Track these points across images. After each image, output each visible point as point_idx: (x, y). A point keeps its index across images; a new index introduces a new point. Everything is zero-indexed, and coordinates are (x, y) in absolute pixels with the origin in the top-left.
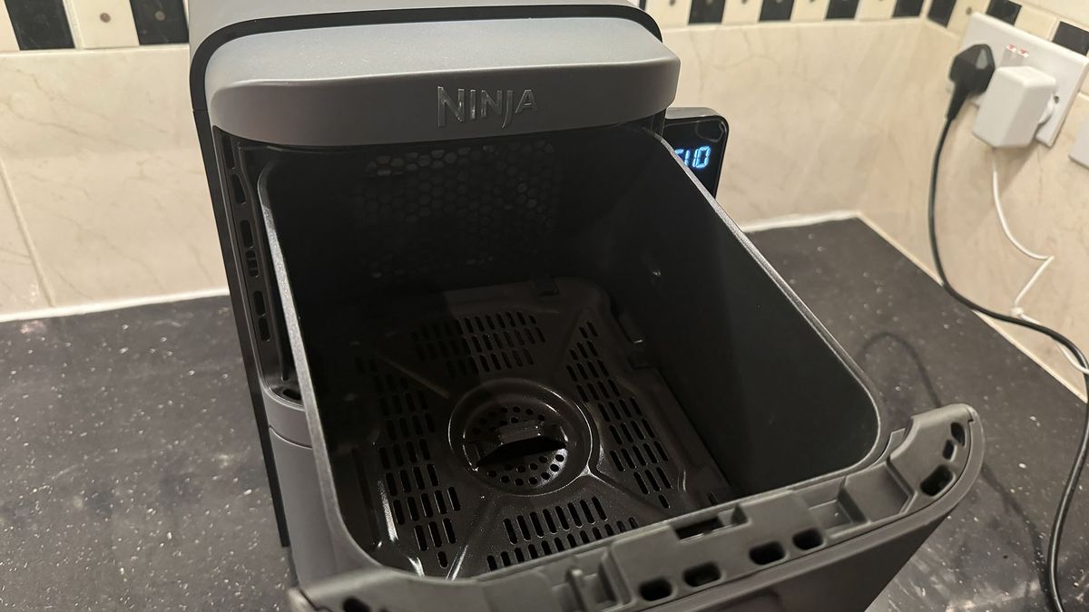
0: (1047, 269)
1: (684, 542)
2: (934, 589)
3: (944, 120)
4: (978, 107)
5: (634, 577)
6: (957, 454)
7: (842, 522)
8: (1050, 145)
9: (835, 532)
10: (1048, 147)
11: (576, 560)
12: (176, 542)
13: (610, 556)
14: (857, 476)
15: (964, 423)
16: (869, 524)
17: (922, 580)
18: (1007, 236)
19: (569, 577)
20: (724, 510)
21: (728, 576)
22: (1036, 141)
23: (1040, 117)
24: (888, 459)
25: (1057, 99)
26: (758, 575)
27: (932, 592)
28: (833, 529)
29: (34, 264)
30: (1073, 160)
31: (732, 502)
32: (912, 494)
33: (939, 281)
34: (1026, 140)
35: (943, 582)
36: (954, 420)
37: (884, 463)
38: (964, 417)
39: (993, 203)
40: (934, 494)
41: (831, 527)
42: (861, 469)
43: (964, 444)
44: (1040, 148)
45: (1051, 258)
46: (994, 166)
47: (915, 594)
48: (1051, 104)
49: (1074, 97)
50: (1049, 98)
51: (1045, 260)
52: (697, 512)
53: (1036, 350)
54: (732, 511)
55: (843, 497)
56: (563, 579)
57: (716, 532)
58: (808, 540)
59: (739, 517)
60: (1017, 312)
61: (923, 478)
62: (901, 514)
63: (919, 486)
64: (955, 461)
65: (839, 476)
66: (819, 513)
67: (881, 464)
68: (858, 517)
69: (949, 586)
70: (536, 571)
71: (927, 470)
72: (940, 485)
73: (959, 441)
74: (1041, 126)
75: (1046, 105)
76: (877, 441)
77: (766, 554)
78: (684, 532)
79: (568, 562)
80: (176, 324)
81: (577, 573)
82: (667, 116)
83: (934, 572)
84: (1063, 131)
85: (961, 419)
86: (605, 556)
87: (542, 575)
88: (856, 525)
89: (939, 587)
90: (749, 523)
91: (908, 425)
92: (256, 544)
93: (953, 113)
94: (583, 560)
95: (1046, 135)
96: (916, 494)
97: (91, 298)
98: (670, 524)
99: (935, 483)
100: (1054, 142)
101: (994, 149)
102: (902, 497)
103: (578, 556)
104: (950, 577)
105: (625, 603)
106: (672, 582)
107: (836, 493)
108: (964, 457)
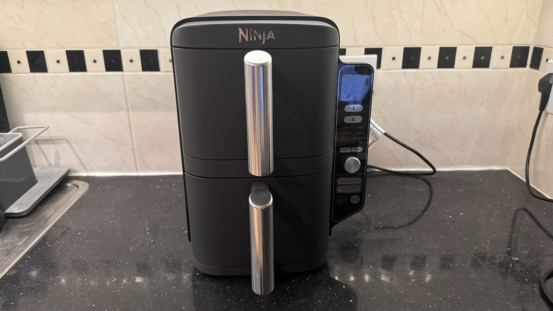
29: (134, 154)
92: (182, 248)
93: (543, 107)
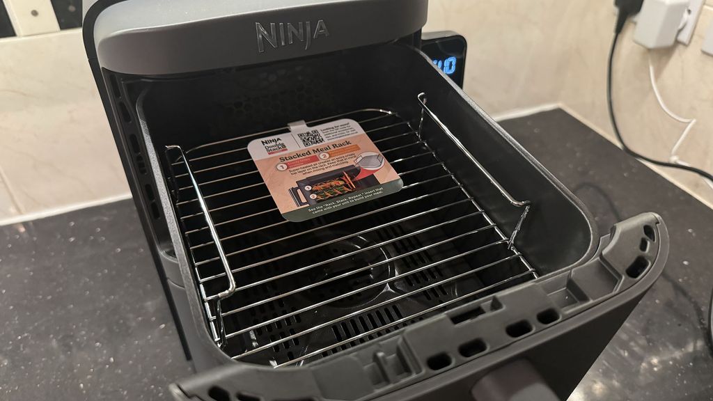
0: (692, 129)
1: (458, 325)
2: (633, 351)
3: (613, 34)
4: (635, 23)
5: (422, 354)
6: (650, 248)
7: (571, 302)
8: (687, 43)
9: (568, 310)
10: (685, 45)
11: (380, 346)
12: (116, 364)
13: (404, 340)
14: (579, 268)
15: (653, 225)
16: (591, 302)
17: (624, 345)
18: (663, 109)
19: (375, 358)
20: (485, 302)
21: (491, 348)
22: (677, 42)
23: (679, 24)
24: (601, 255)
25: (689, 11)
26: (512, 345)
27: (632, 353)
28: (565, 308)
30: (704, 53)
31: (491, 296)
32: (621, 277)
33: (619, 145)
34: (670, 42)
35: (638, 345)
36: (645, 224)
37: (598, 258)
38: (652, 221)
39: (651, 88)
40: (636, 277)
41: (563, 307)
42: (583, 264)
43: (654, 240)
44: (681, 47)
45: (694, 121)
46: (650, 61)
47: (619, 355)
48: (686, 15)
49: (701, 9)
50: (683, 12)
51: (689, 123)
52: (466, 305)
53: (689, 185)
54: (491, 301)
55: (571, 285)
56: (371, 360)
57: (481, 317)
58: (548, 317)
59: (496, 305)
60: (674, 159)
61: (628, 265)
62: (614, 293)
63: (625, 272)
64: (649, 251)
65: (566, 271)
66: (554, 298)
67: (596, 259)
68: (584, 298)
69: (643, 347)
70: (351, 356)
71: (630, 260)
72: (639, 271)
73: (651, 238)
74: (680, 31)
75: (682, 16)
76: (591, 244)
77: (518, 329)
78: (456, 319)
79: (374, 347)
80: (106, 219)
81: (380, 354)
82: (423, 38)
83: (631, 339)
84: (696, 33)
85: (650, 222)
86: (400, 340)
87: (356, 359)
88: (581, 304)
89: (636, 349)
90: (504, 308)
91: (613, 230)
93: (619, 29)
94: (385, 345)
95: (684, 37)
96: (623, 278)
97: (47, 206)
98: (447, 314)
99: (636, 269)
100: (690, 42)
101: (649, 50)
102: (614, 281)
103: (381, 343)
104: (643, 342)
105: (417, 373)
106: (450, 355)
107: (565, 283)
108: (655, 249)
